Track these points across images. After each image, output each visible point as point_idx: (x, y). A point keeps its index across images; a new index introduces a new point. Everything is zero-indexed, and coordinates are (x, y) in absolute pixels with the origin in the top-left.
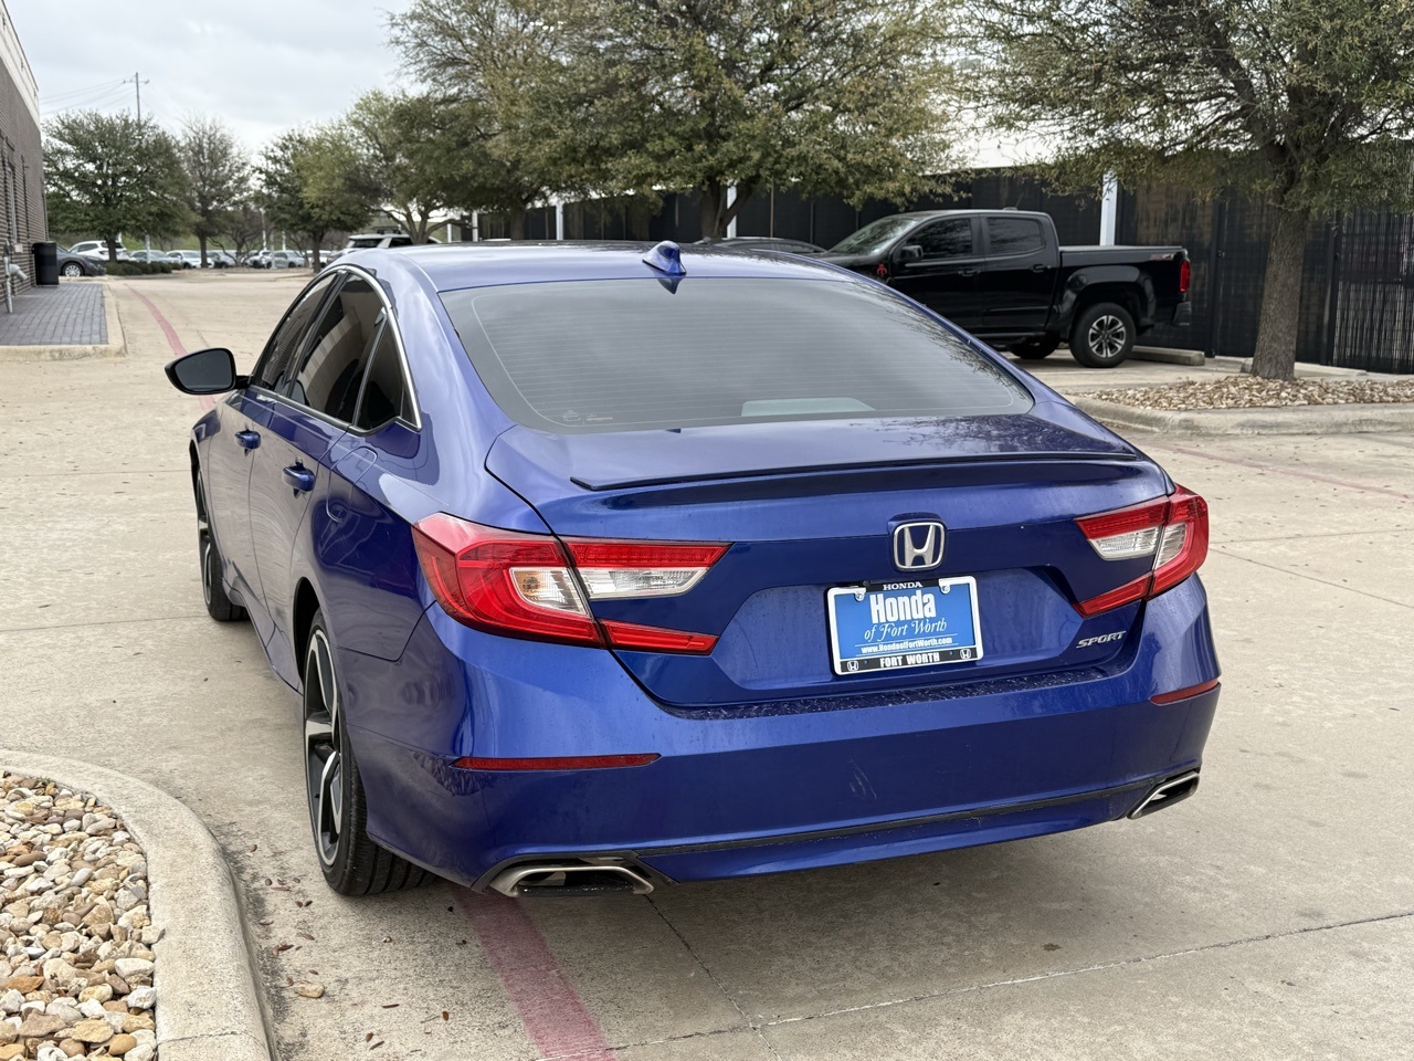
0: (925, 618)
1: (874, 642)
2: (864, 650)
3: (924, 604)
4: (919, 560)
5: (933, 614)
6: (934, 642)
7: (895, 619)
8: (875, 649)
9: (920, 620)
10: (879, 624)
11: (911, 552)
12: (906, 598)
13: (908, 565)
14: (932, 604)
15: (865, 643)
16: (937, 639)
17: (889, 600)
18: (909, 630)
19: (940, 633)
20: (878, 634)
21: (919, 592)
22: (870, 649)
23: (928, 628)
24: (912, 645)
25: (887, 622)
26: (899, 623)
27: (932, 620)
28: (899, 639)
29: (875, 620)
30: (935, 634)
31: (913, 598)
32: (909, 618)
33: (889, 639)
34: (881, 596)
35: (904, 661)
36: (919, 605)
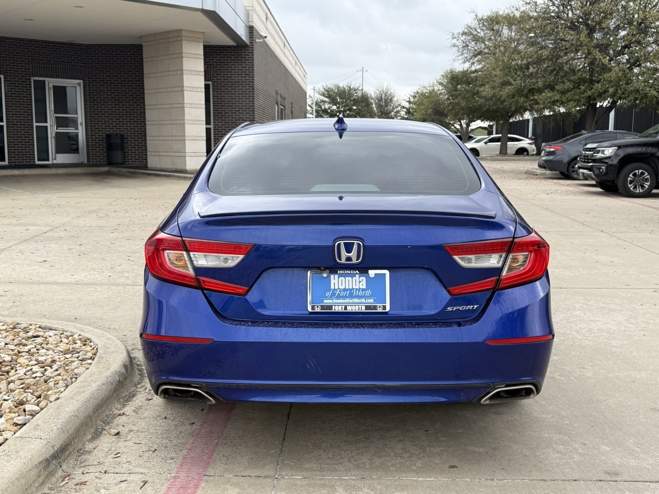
0: (360, 288)
1: (331, 298)
2: (325, 301)
3: (360, 282)
4: (349, 259)
5: (364, 287)
6: (363, 300)
7: (343, 287)
8: (331, 301)
9: (357, 289)
10: (334, 289)
11: (344, 254)
12: (350, 278)
13: (343, 261)
14: (364, 282)
15: (326, 298)
16: (365, 299)
17: (340, 278)
18: (350, 293)
19: (367, 296)
20: (333, 294)
21: (357, 276)
22: (328, 301)
23: (361, 293)
24: (351, 301)
25: (339, 289)
26: (345, 290)
27: (363, 290)
28: (345, 297)
29: (332, 287)
30: (364, 297)
31: (354, 278)
32: (351, 287)
33: (339, 297)
34: (336, 276)
35: (346, 308)
36: (357, 282)
